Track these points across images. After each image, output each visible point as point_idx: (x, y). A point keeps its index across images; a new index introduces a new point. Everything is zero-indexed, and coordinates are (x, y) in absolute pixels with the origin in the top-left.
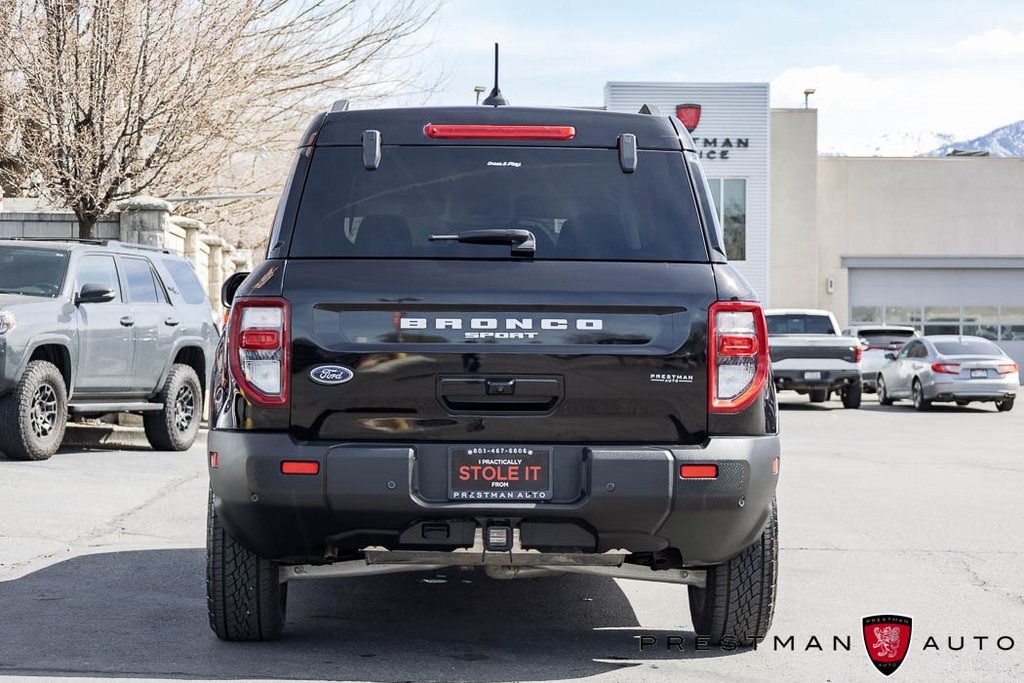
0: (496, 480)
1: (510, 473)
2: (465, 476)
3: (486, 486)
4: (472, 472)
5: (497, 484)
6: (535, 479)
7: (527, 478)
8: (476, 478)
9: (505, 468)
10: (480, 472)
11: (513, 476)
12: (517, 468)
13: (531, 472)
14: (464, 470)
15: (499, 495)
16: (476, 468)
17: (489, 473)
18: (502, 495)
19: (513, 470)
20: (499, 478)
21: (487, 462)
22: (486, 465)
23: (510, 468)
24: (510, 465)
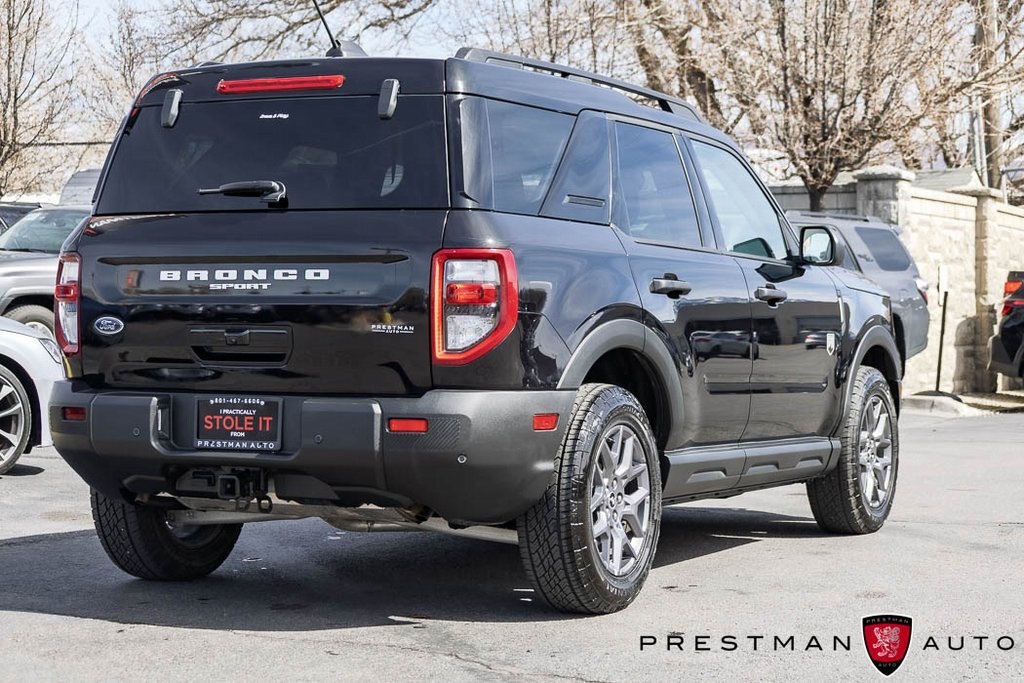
0: (234, 430)
1: (246, 423)
2: (209, 425)
3: (226, 436)
4: (214, 421)
5: (235, 434)
6: (268, 429)
7: (260, 429)
8: (218, 427)
9: (241, 418)
10: (221, 420)
11: (248, 426)
12: (252, 418)
13: (264, 422)
14: (209, 419)
15: (235, 445)
16: (218, 418)
17: (229, 423)
18: (238, 445)
19: (248, 421)
20: (237, 428)
21: (226, 411)
22: (226, 415)
23: (246, 418)
24: (246, 415)
